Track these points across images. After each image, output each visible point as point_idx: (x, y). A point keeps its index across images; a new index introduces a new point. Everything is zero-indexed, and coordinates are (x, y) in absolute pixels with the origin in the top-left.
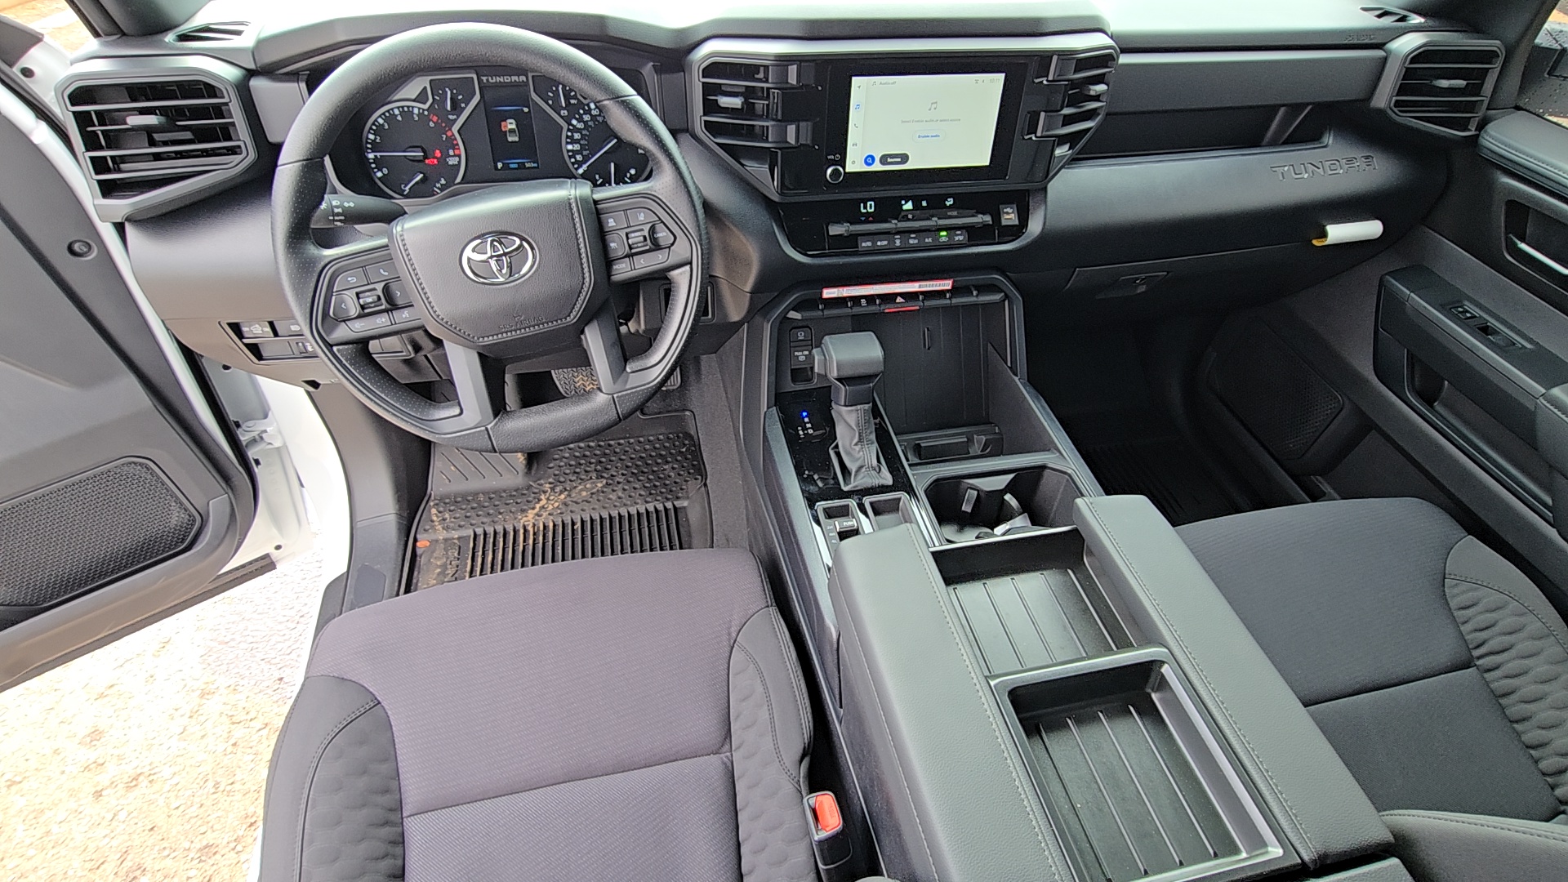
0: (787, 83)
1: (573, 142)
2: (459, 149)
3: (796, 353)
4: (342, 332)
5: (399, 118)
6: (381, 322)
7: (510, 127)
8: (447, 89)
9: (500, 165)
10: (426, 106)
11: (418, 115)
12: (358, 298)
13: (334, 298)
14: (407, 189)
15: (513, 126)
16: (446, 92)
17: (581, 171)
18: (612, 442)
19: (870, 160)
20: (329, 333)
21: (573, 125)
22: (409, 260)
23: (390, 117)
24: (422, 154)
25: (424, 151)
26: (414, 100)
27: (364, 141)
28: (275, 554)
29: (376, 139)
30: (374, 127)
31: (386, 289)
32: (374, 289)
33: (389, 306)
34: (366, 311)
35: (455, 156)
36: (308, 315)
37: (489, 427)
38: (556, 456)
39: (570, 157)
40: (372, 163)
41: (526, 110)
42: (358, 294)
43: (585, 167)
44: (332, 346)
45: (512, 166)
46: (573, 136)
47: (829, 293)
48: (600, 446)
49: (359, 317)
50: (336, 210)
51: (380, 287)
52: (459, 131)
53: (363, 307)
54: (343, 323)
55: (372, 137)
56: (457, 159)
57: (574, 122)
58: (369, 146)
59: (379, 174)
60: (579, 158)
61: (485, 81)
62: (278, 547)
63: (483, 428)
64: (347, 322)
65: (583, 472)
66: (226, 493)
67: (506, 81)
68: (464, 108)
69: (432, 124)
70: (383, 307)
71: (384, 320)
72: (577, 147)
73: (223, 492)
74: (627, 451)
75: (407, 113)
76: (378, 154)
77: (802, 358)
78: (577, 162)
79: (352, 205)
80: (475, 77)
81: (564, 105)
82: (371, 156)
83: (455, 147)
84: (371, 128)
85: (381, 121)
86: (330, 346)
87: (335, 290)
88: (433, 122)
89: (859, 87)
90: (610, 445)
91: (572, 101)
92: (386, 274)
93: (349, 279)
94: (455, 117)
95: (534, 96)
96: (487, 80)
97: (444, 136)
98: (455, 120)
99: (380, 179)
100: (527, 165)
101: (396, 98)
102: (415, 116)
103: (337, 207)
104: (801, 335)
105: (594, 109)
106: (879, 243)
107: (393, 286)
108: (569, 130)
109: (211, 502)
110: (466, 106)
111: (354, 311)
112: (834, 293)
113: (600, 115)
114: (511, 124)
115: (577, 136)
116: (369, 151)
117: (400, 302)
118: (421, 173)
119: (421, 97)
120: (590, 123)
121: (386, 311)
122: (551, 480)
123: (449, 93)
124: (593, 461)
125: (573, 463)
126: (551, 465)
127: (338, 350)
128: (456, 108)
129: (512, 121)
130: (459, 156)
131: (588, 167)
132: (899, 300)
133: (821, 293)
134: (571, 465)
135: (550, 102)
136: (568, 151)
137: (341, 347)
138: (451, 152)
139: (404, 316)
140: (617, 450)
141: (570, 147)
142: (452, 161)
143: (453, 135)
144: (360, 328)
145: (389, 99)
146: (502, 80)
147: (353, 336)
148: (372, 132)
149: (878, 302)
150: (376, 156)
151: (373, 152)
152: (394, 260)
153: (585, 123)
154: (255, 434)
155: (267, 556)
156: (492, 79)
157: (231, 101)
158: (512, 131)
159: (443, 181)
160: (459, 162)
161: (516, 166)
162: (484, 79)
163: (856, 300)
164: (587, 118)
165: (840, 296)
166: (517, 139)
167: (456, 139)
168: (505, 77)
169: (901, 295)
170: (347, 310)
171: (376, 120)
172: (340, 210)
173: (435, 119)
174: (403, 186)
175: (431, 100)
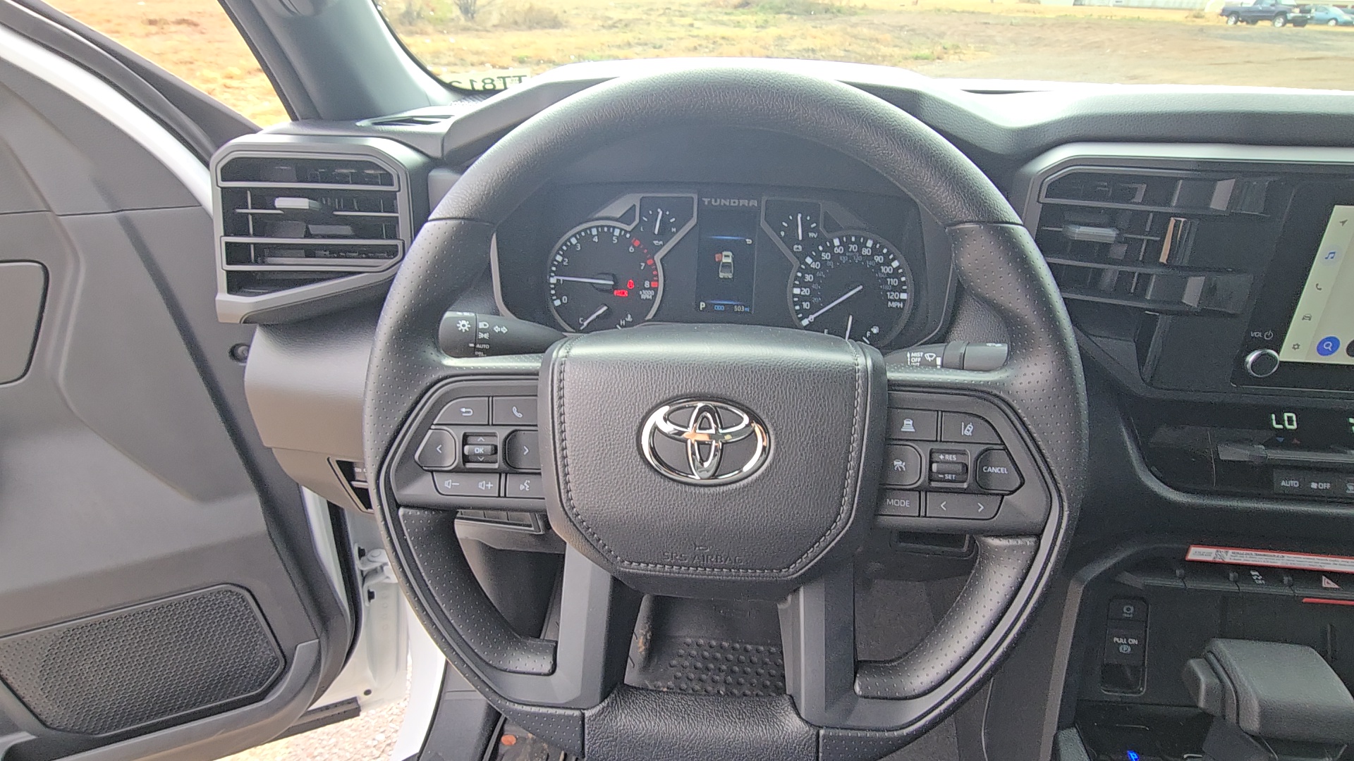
0: (1208, 208)
1: (803, 284)
2: (658, 281)
3: (1116, 639)
4: (421, 489)
5: (596, 239)
6: (486, 486)
7: (725, 260)
8: (659, 210)
9: (702, 305)
10: (629, 228)
11: (618, 238)
12: (465, 442)
13: (430, 432)
14: (585, 324)
15: (729, 260)
16: (658, 213)
17: (805, 322)
18: (749, 647)
19: (1328, 345)
20: (400, 487)
21: (806, 264)
22: (560, 406)
23: (585, 239)
24: (612, 283)
25: (614, 278)
26: (617, 220)
27: (549, 262)
28: (363, 699)
29: (563, 261)
30: (565, 248)
31: (510, 440)
32: (494, 435)
33: (504, 466)
34: (469, 465)
35: (650, 289)
36: (382, 450)
37: (588, 714)
38: (682, 652)
39: (795, 304)
40: (552, 289)
41: (749, 241)
42: (465, 437)
43: (812, 317)
44: (398, 506)
45: (718, 308)
46: (803, 277)
47: (1197, 553)
48: (734, 649)
49: (456, 471)
50: (481, 336)
51: (502, 433)
52: (661, 260)
53: (466, 459)
54: (430, 474)
55: (559, 258)
56: (652, 293)
57: (809, 260)
58: (554, 269)
59: (557, 303)
60: (806, 305)
61: (706, 203)
62: (368, 692)
63: (577, 713)
64: (434, 473)
65: (710, 681)
66: (318, 638)
67: (732, 204)
68: (674, 234)
69: (631, 249)
70: (496, 466)
71: (489, 485)
72: (806, 292)
73: (315, 636)
74: (766, 664)
75: (606, 234)
76: (561, 278)
77: (1125, 649)
78: (802, 310)
79: (504, 330)
80: (695, 197)
81: (800, 238)
82: (553, 280)
83: (654, 278)
84: (561, 249)
85: (574, 241)
86: (396, 505)
87: (435, 422)
88: (634, 247)
89: (1343, 222)
90: (746, 650)
91: (811, 235)
92: (520, 415)
93: (464, 410)
94: (661, 243)
95: (764, 224)
96: (710, 202)
97: (643, 264)
98: (662, 246)
99: (557, 308)
100: (736, 309)
101: (597, 216)
102: (614, 238)
103: (484, 331)
104: (1128, 611)
105: (838, 247)
106: (1314, 485)
107: (523, 438)
108: (800, 270)
109: (298, 646)
110: (677, 231)
111: (450, 461)
112: (1210, 554)
113: (844, 254)
114: (727, 258)
115: (808, 278)
116: (553, 274)
117: (524, 464)
118: (606, 305)
119: (626, 218)
120: (829, 263)
121: (498, 472)
122: (670, 683)
123: (661, 213)
124: (724, 667)
125: (699, 665)
126: (674, 662)
127: (404, 515)
128: (665, 233)
129: (730, 253)
130: (656, 290)
131: (815, 318)
132: (1326, 583)
133: (1187, 551)
134: (696, 668)
135: (783, 234)
136: (795, 296)
137: (411, 512)
138: (647, 284)
139: (522, 487)
140: (755, 659)
141: (797, 291)
142: (646, 295)
143: (655, 264)
144: (450, 488)
145: (589, 217)
146: (728, 204)
147: (434, 497)
148: (561, 253)
149: (1286, 579)
150: (557, 280)
151: (556, 275)
152: (538, 399)
153: (824, 263)
154: (377, 565)
155: (354, 700)
156: (716, 201)
157: (399, 191)
158: (726, 265)
159: (629, 318)
160: (654, 297)
161: (722, 308)
162: (706, 201)
163: (1243, 570)
164: (826, 256)
165: (1218, 560)
166: (730, 276)
167: (656, 269)
168: (732, 201)
169: (1332, 575)
170: (441, 457)
171: (569, 240)
172: (486, 336)
173: (637, 243)
174: (581, 319)
175: (637, 221)
